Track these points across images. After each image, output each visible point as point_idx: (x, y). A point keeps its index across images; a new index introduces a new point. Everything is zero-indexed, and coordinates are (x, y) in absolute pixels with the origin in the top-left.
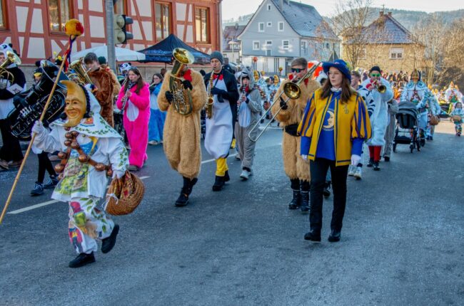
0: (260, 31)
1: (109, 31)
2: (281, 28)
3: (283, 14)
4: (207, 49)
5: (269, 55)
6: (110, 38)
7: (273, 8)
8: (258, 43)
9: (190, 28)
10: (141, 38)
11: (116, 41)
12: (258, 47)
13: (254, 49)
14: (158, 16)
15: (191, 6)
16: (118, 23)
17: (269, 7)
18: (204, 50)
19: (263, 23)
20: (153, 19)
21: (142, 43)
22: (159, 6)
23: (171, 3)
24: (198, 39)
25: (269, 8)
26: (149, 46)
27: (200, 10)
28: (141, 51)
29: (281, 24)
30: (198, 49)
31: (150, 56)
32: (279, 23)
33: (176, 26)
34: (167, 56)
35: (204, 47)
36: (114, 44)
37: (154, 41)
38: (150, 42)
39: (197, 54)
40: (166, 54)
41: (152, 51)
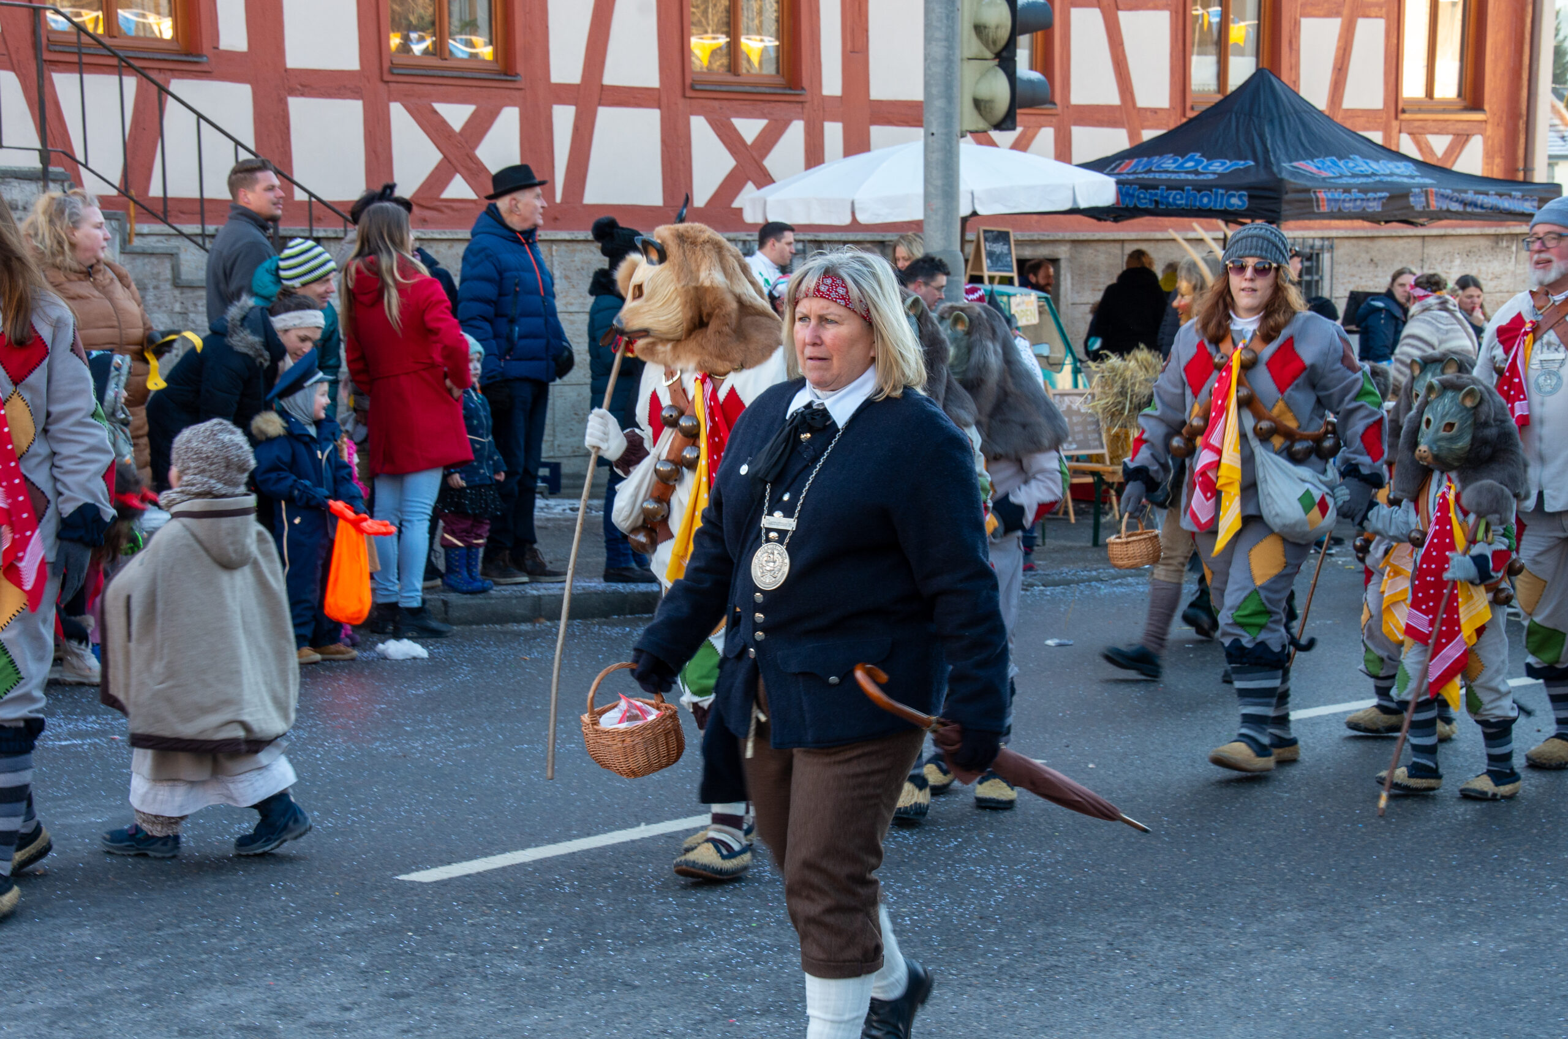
1: (938, 69)
4: (1461, 140)
6: (939, 103)
9: (1369, 31)
10: (1112, 97)
11: (970, 119)
16: (979, 29)
18: (1439, 144)
21: (1114, 123)
24: (1413, 87)
26: (1148, 135)
28: (1099, 166)
30: (1407, 145)
31: (1145, 186)
33: (1297, 25)
34: (1226, 183)
35: (1439, 133)
36: (957, 129)
37: (1173, 107)
38: (1155, 111)
39: (1384, 168)
40: (1221, 175)
41: (1156, 159)
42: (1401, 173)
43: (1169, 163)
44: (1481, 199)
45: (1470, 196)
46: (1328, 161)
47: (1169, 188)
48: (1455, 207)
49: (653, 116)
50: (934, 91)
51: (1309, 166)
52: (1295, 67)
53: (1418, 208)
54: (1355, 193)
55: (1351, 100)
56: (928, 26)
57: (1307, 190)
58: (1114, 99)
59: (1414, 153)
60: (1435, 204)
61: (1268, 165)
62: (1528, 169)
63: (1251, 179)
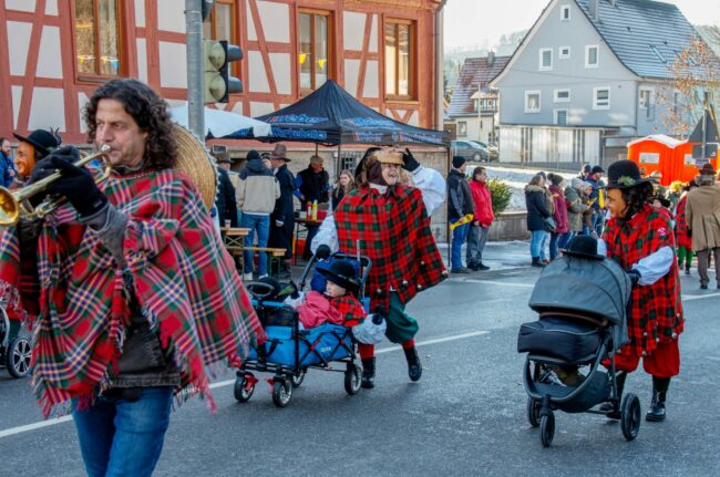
0: (541, 67)
1: (193, 75)
2: (593, 60)
3: (598, 26)
4: (410, 112)
5: (562, 123)
6: (195, 90)
7: (575, 13)
8: (536, 96)
9: (372, 66)
10: (266, 89)
11: (208, 98)
12: (537, 104)
13: (527, 110)
14: (304, 38)
15: (375, 18)
16: (211, 59)
17: (567, 11)
18: (402, 114)
19: (552, 49)
20: (294, 48)
21: (268, 101)
22: (308, 17)
23: (332, 12)
24: (390, 90)
25: (566, 16)
26: (283, 106)
27: (397, 26)
28: (263, 118)
29: (593, 52)
30: (388, 113)
31: (283, 128)
32: (587, 48)
33: (342, 62)
34: (318, 128)
35: (402, 109)
36: (203, 101)
37: (293, 94)
38: (285, 96)
39: (381, 122)
40: (315, 124)
41: (287, 117)
42: (388, 125)
43: (292, 118)
44: (420, 137)
45: (415, 136)
46: (358, 119)
47: (294, 129)
48: (410, 140)
49: (60, 92)
50: (192, 85)
51: (351, 121)
52: (343, 79)
53: (396, 140)
54: (370, 133)
55: (365, 94)
56: (188, 56)
57: (350, 132)
58: (269, 91)
59: (392, 117)
60: (402, 139)
61: (334, 120)
62: (436, 125)
63: (327, 126)
